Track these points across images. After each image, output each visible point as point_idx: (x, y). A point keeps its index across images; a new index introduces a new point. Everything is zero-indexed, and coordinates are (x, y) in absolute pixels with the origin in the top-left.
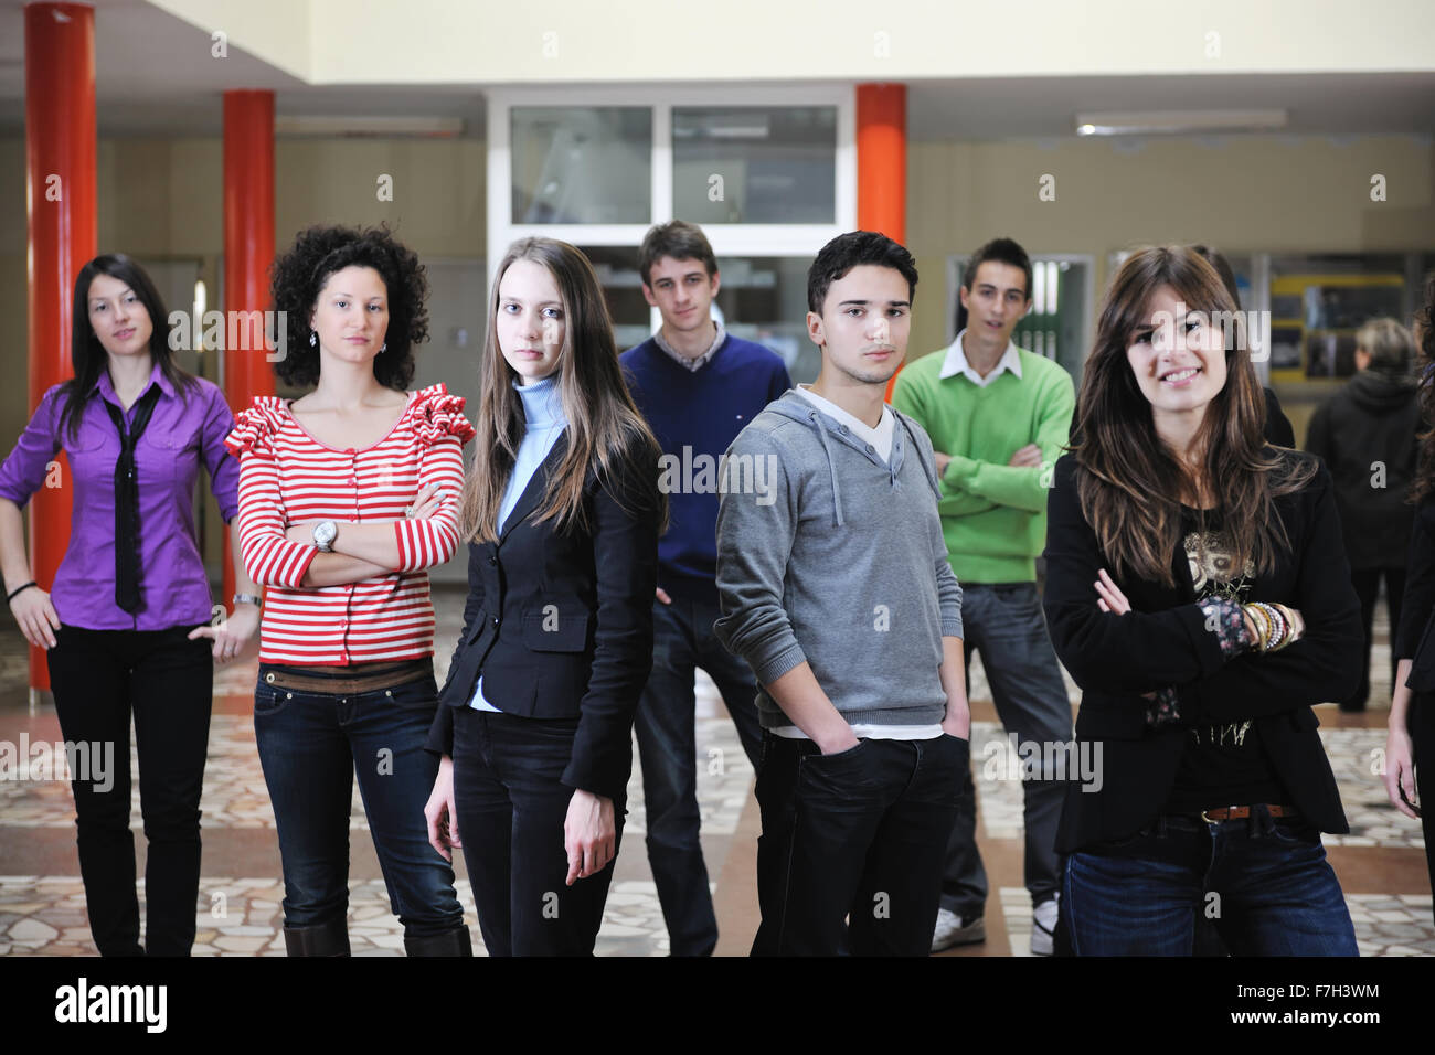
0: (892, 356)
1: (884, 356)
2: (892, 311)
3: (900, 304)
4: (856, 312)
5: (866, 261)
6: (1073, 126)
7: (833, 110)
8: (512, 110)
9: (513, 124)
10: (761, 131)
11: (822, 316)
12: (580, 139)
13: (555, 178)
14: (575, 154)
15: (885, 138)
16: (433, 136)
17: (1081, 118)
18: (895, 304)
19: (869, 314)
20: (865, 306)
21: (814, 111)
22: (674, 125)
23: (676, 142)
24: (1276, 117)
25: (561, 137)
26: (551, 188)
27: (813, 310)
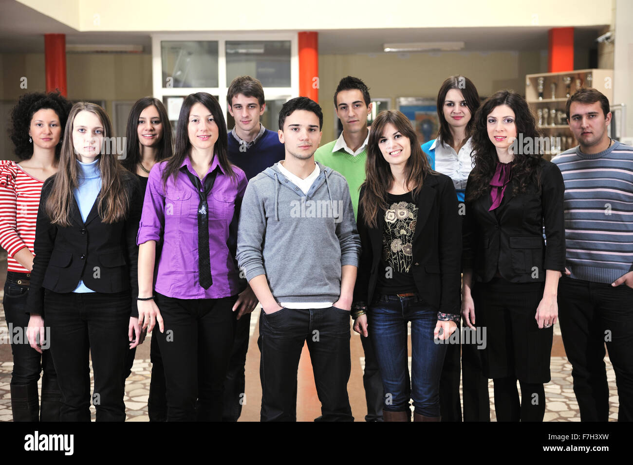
0: (311, 148)
1: (307, 148)
2: (311, 129)
3: (314, 126)
4: (296, 129)
5: (300, 108)
6: (382, 49)
7: (290, 42)
8: (162, 42)
9: (162, 48)
10: (261, 51)
11: (283, 131)
12: (190, 54)
13: (181, 69)
14: (188, 60)
15: (310, 53)
16: (131, 52)
17: (386, 45)
18: (312, 126)
19: (301, 130)
20: (299, 127)
21: (282, 42)
22: (226, 49)
23: (227, 55)
24: (461, 45)
25: (182, 52)
26: (179, 73)
27: (280, 129)
